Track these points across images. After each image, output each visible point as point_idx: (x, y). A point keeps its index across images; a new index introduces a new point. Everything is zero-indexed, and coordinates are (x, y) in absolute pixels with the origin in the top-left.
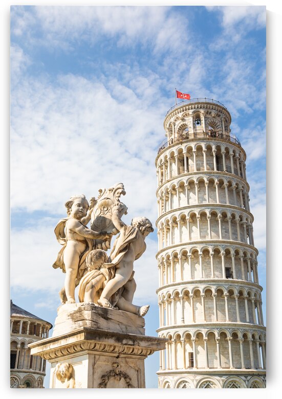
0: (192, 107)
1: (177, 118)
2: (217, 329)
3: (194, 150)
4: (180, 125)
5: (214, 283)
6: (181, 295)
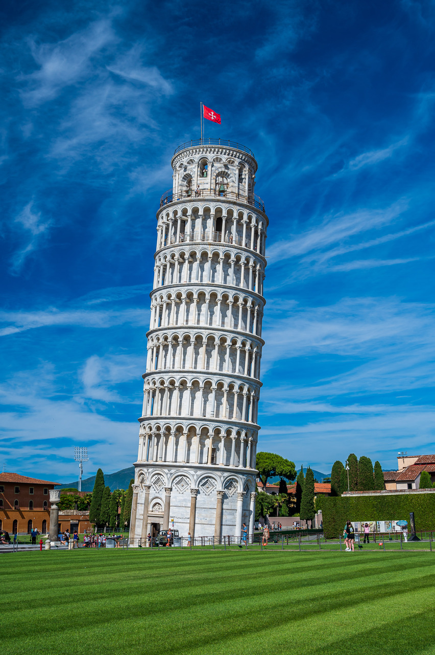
1: (217, 158)
2: (245, 428)
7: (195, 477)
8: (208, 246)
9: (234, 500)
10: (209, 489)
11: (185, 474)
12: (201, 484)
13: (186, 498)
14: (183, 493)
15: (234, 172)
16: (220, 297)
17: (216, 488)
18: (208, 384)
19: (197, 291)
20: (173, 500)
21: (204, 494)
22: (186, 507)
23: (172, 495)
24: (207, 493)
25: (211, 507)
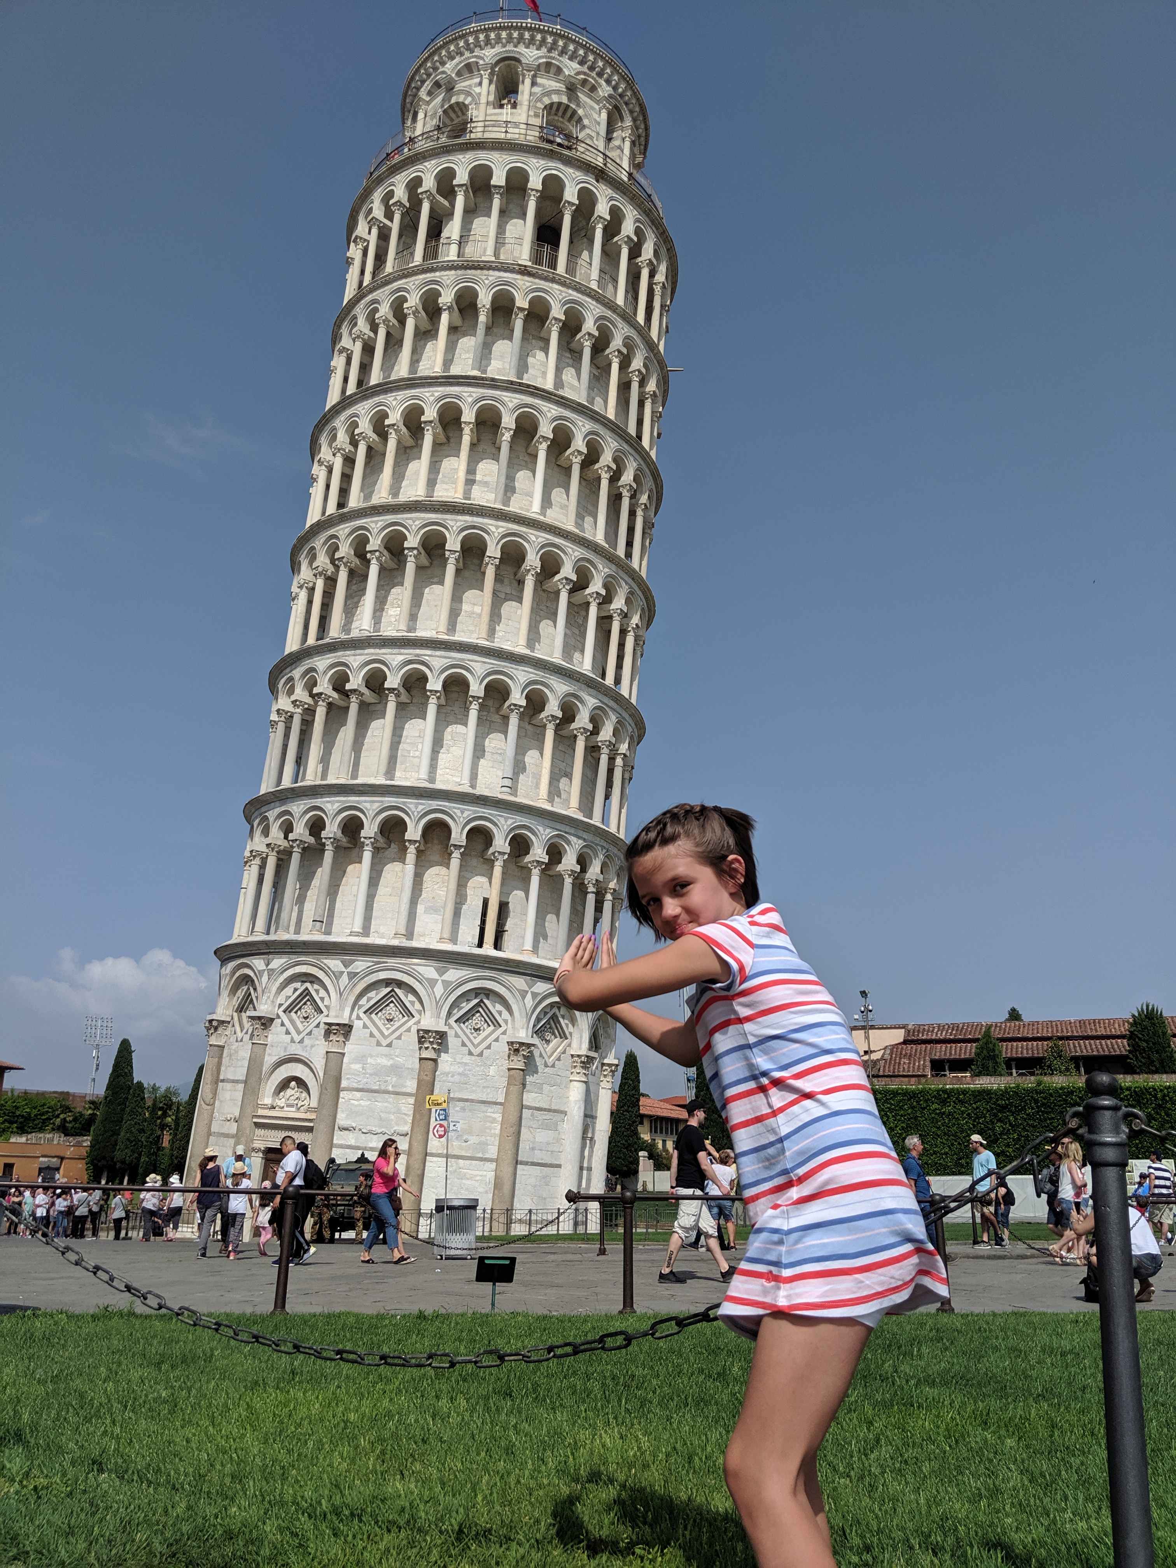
6: (515, 700)
7: (439, 990)
9: (556, 1080)
10: (483, 1034)
11: (404, 979)
12: (457, 1014)
13: (400, 1060)
14: (389, 1045)
16: (545, 431)
17: (504, 1033)
18: (497, 689)
20: (351, 1067)
21: (465, 1050)
22: (397, 1093)
23: (351, 1048)
24: (476, 1046)
25: (484, 1098)
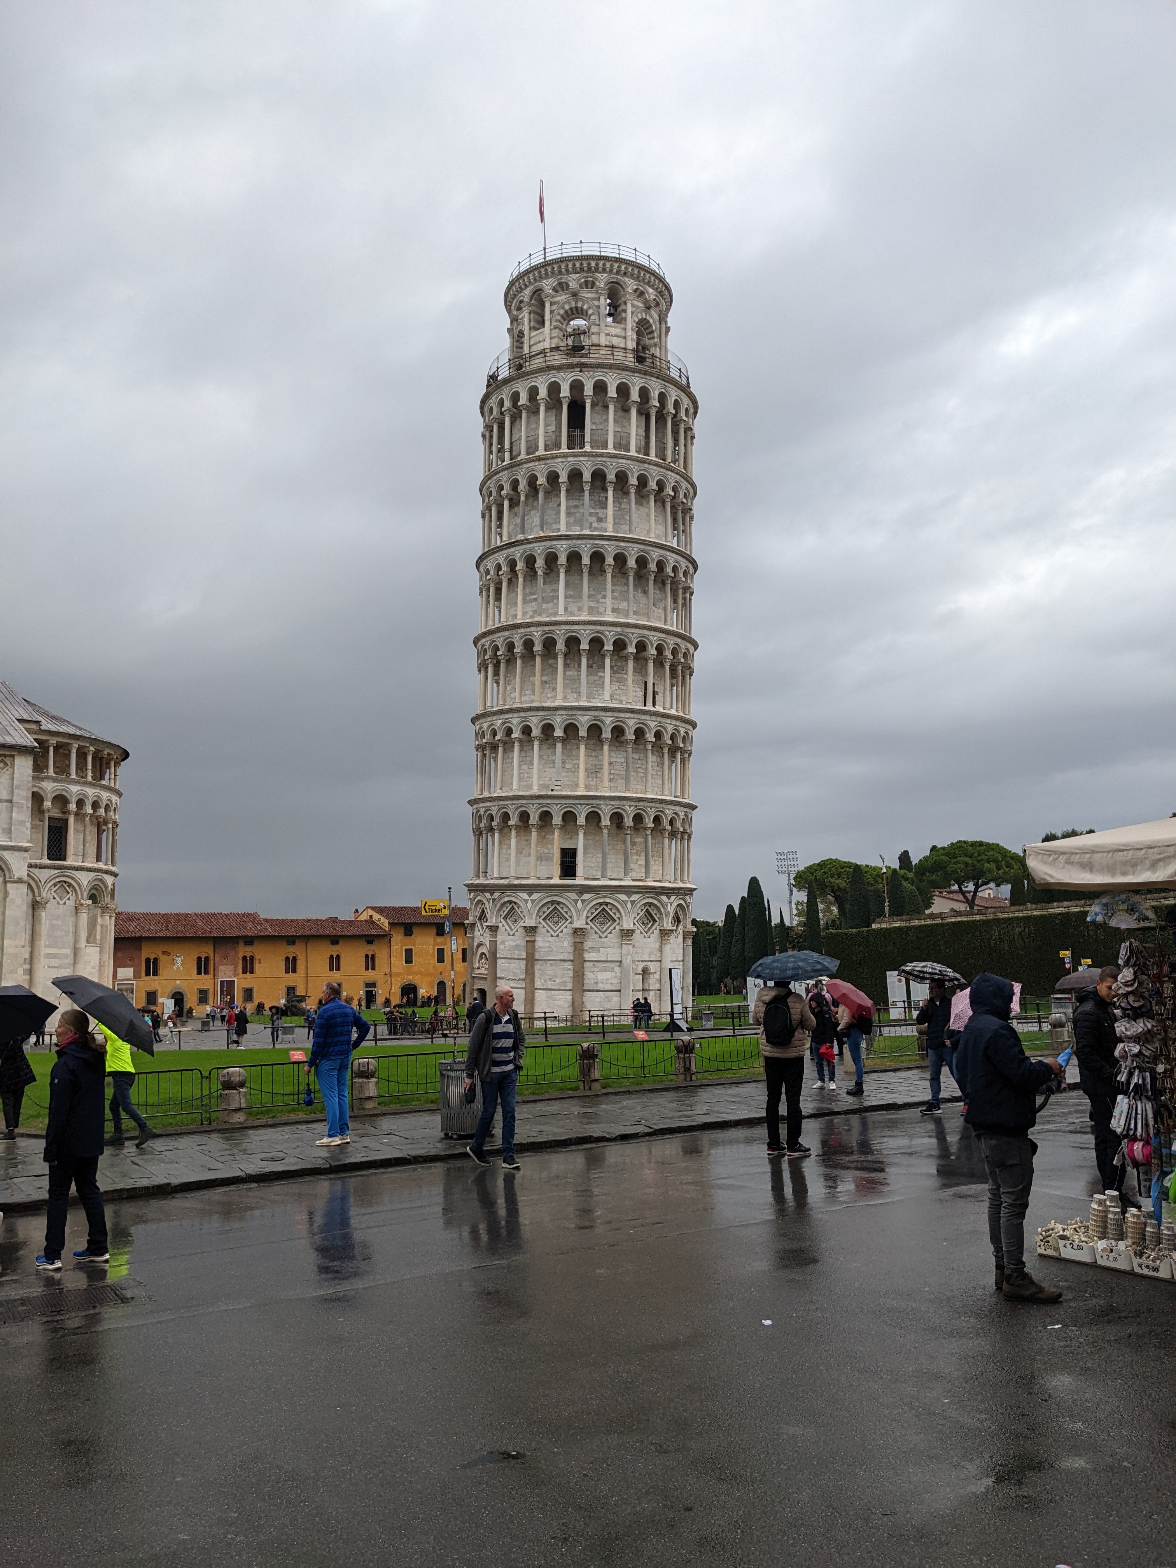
0: (604, 265)
1: (560, 284)
2: (630, 806)
3: (612, 392)
4: (567, 307)
5: (632, 715)
6: (559, 732)
7: (529, 904)
8: (537, 463)
9: (612, 945)
10: (558, 925)
11: (515, 900)
12: (542, 916)
13: (518, 942)
14: (513, 935)
15: (596, 303)
16: (562, 559)
17: (570, 923)
18: (548, 729)
19: (522, 555)
20: (500, 947)
21: (549, 934)
22: (519, 959)
23: (499, 938)
24: (555, 932)
25: (562, 958)
